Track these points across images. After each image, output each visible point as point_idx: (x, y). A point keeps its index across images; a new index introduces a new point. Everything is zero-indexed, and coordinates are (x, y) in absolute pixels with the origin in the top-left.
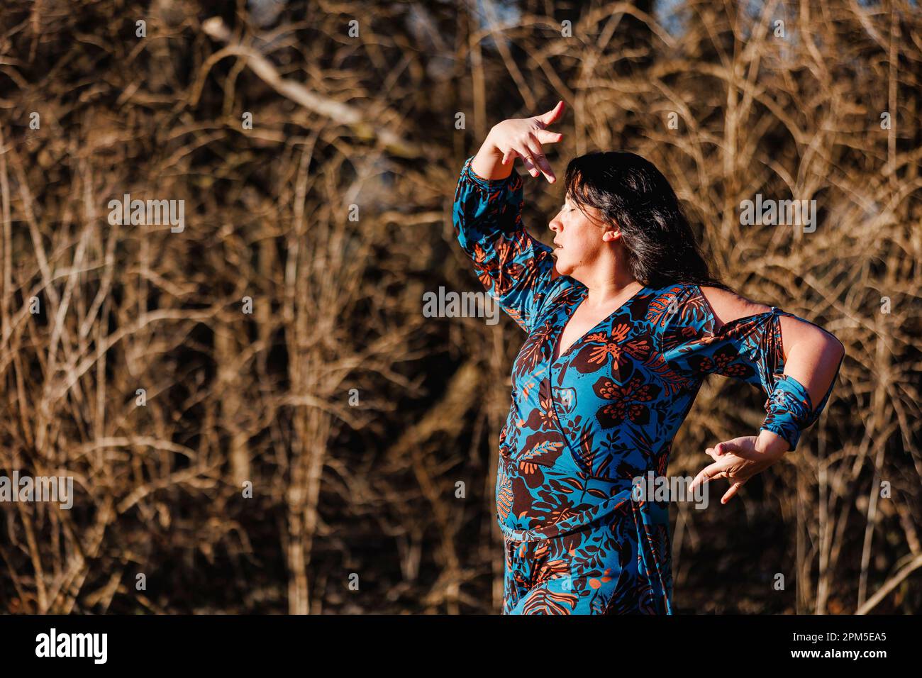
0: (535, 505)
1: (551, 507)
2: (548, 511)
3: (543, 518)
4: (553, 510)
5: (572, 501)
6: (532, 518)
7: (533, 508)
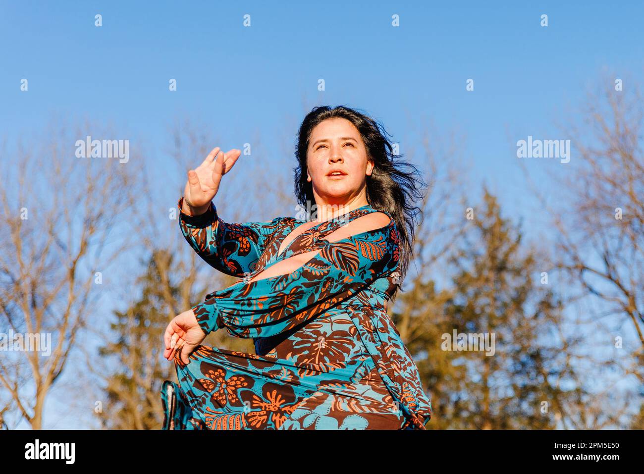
0: (296, 345)
1: (310, 342)
2: (309, 345)
3: (306, 352)
4: (312, 343)
5: (324, 332)
6: (298, 355)
7: (295, 347)
